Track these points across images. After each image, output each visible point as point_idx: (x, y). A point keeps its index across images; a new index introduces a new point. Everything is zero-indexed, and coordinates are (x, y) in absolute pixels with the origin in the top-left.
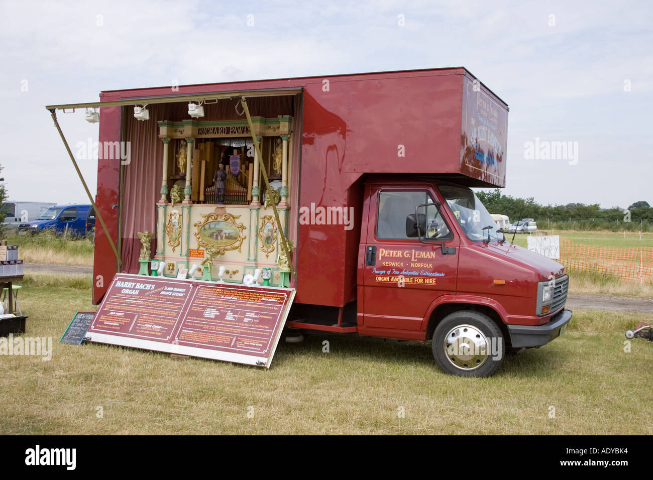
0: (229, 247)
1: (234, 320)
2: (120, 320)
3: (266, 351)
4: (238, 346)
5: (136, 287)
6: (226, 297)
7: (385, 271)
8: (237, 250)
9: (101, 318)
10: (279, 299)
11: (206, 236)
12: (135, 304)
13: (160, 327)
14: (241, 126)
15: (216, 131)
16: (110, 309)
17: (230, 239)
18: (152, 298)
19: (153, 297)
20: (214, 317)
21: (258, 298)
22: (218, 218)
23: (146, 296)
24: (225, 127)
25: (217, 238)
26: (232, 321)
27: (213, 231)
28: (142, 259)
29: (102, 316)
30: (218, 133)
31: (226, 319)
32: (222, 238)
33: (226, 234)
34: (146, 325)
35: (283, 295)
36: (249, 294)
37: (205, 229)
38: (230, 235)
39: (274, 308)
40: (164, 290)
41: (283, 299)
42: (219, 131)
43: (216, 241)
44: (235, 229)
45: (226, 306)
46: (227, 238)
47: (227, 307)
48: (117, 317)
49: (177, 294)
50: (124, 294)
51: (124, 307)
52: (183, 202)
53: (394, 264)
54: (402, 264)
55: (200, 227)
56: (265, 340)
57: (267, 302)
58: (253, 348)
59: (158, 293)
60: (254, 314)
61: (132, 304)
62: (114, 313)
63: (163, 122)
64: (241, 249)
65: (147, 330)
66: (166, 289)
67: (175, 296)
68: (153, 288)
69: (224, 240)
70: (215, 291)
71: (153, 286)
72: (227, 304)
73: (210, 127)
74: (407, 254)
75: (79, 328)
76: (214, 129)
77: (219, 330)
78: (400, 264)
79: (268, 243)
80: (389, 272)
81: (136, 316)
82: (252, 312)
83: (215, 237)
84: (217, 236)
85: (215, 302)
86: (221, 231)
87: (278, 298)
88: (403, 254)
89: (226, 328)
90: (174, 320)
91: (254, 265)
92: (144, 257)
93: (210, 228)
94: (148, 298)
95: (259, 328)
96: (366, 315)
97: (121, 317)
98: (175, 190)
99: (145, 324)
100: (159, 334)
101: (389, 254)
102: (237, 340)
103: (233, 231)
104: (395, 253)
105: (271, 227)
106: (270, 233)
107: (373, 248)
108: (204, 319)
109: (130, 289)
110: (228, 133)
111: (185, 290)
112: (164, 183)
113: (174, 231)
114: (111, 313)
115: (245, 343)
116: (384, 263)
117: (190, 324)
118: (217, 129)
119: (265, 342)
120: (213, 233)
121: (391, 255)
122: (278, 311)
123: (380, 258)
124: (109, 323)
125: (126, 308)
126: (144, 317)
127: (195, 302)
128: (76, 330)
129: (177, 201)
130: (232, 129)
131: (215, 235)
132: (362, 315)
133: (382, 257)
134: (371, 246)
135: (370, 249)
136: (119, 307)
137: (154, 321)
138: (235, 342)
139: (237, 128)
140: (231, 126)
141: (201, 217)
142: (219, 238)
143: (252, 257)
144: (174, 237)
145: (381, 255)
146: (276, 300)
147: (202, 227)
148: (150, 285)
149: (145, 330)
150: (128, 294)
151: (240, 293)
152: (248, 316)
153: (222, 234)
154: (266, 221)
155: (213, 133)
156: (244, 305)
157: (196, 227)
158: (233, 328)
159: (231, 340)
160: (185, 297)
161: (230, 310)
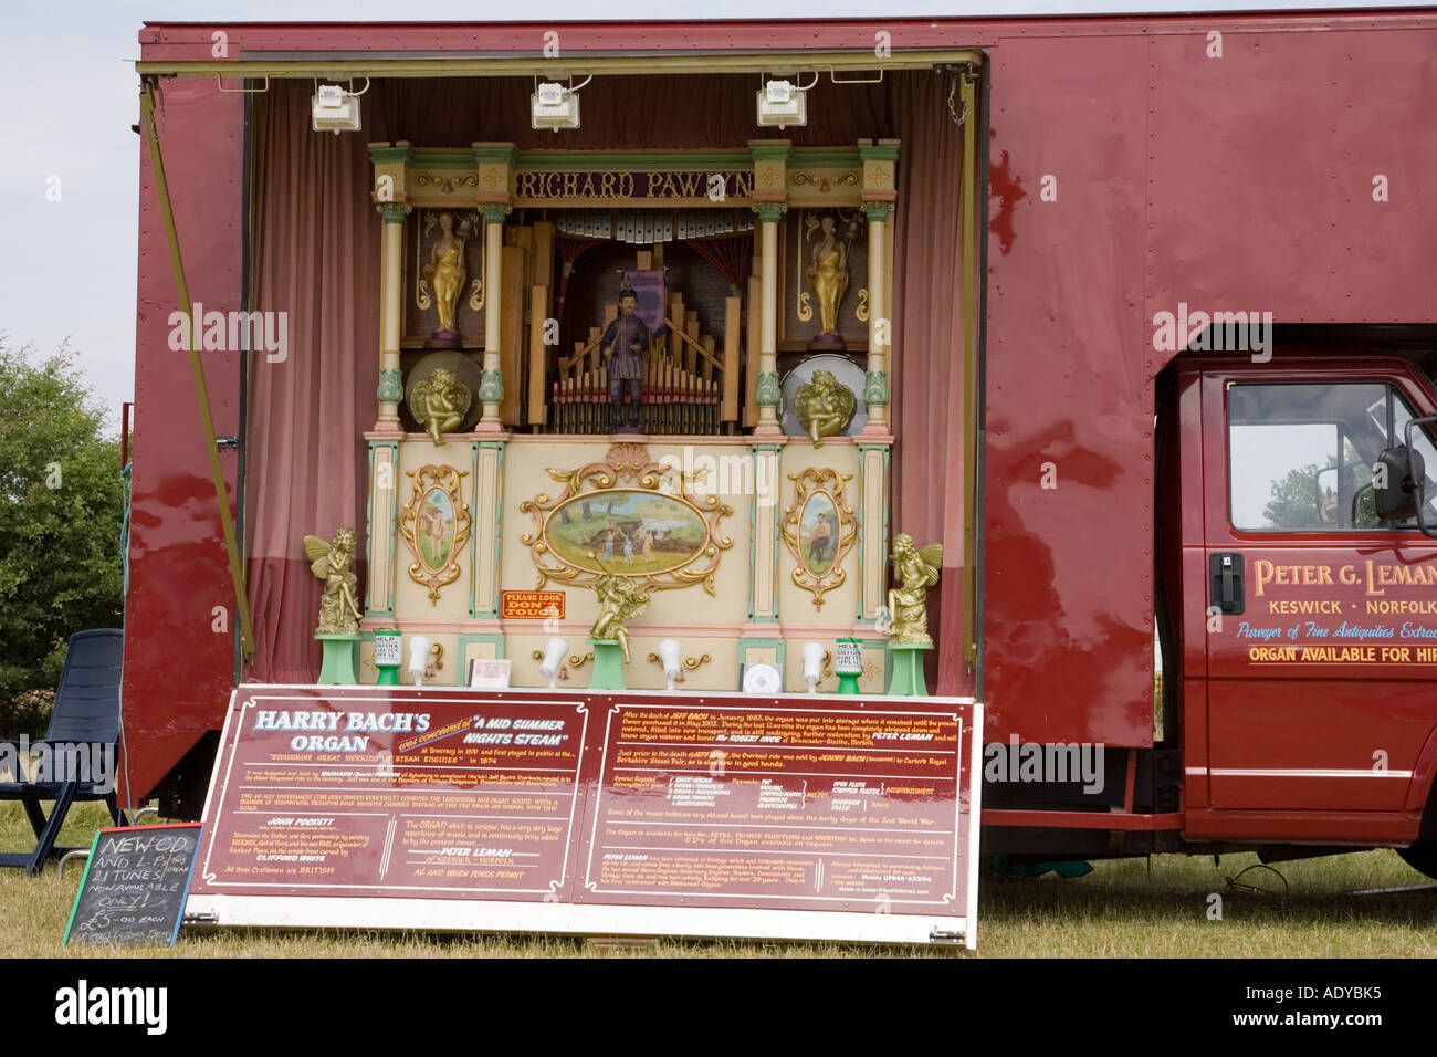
0: (667, 578)
1: (793, 806)
2: (322, 844)
3: (953, 897)
4: (841, 889)
5: (350, 727)
6: (733, 738)
7: (1279, 630)
8: (699, 588)
9: (234, 842)
10: (938, 731)
11: (574, 543)
12: (369, 784)
13: (507, 853)
14: (690, 171)
15: (589, 184)
16: (260, 808)
17: (675, 550)
18: (435, 760)
19: (435, 755)
20: (712, 804)
21: (861, 732)
22: (620, 481)
23: (405, 754)
24: (627, 172)
25: (618, 549)
26: (787, 811)
27: (604, 524)
28: (331, 628)
29: (236, 835)
30: (598, 191)
31: (760, 806)
32: (638, 549)
33: (654, 533)
34: (445, 850)
35: (950, 719)
36: (821, 723)
37: (568, 520)
38: (674, 536)
39: (931, 761)
40: (473, 730)
41: (954, 731)
42: (604, 185)
43: (614, 559)
44: (688, 517)
45: (746, 765)
46: (659, 546)
47: (750, 768)
48: (307, 833)
49: (535, 740)
50: (303, 752)
51: (324, 797)
52: (478, 427)
53: (1307, 607)
54: (1335, 605)
55: (547, 515)
56: (938, 863)
57: (897, 743)
58: (902, 891)
59: (456, 741)
60: (863, 784)
61: (350, 785)
62: (290, 821)
63: (393, 145)
64: (716, 584)
65: (457, 868)
66: (480, 723)
67: (529, 747)
68: (427, 725)
69: (649, 555)
70: (686, 720)
71: (424, 721)
72: (747, 760)
73: (566, 171)
74: (1347, 574)
75: (140, 888)
76: (582, 178)
77: (747, 843)
78: (1328, 607)
79: (820, 560)
80: (1293, 633)
81: (392, 826)
82: (856, 780)
83: (609, 545)
84: (619, 542)
85: (698, 754)
86: (637, 524)
87: (933, 727)
88: (1334, 575)
89: (777, 836)
90: (558, 824)
91: (777, 634)
92: (333, 625)
93: (587, 515)
94: (417, 759)
95: (897, 826)
96: (1215, 772)
97: (328, 833)
98: (440, 386)
99: (440, 848)
100: (513, 875)
101: (1289, 576)
102: (829, 870)
103: (685, 523)
104: (1307, 574)
105: (828, 508)
106: (827, 526)
107: (1236, 558)
108: (675, 814)
109: (326, 734)
110: (641, 191)
111: (562, 723)
112: (390, 362)
113: (435, 530)
114: (274, 821)
115: (864, 877)
116: (1273, 606)
117: (627, 833)
118: (597, 178)
119: (936, 868)
120: (601, 533)
121: (1296, 580)
122: (950, 770)
123: (1260, 591)
124: (282, 858)
125: (334, 801)
126: (426, 824)
127: (620, 760)
128: (128, 897)
129: (448, 424)
130: (656, 179)
131: (610, 537)
132: (1202, 771)
133: (1265, 586)
134: (1226, 555)
135: (1227, 561)
136: (303, 800)
137: (470, 836)
138: (827, 877)
139: (674, 177)
140: (651, 171)
141: (547, 479)
142: (628, 548)
143: (764, 606)
144: (437, 549)
145: (1260, 580)
146: (929, 737)
147: (556, 517)
148: (409, 716)
149: (446, 868)
150: (324, 752)
151: (783, 720)
152: (841, 790)
153: (641, 533)
154: (810, 485)
155: (579, 192)
156: (814, 759)
157: (529, 515)
158: (806, 832)
159: (810, 872)
160: (570, 745)
161: (767, 777)
